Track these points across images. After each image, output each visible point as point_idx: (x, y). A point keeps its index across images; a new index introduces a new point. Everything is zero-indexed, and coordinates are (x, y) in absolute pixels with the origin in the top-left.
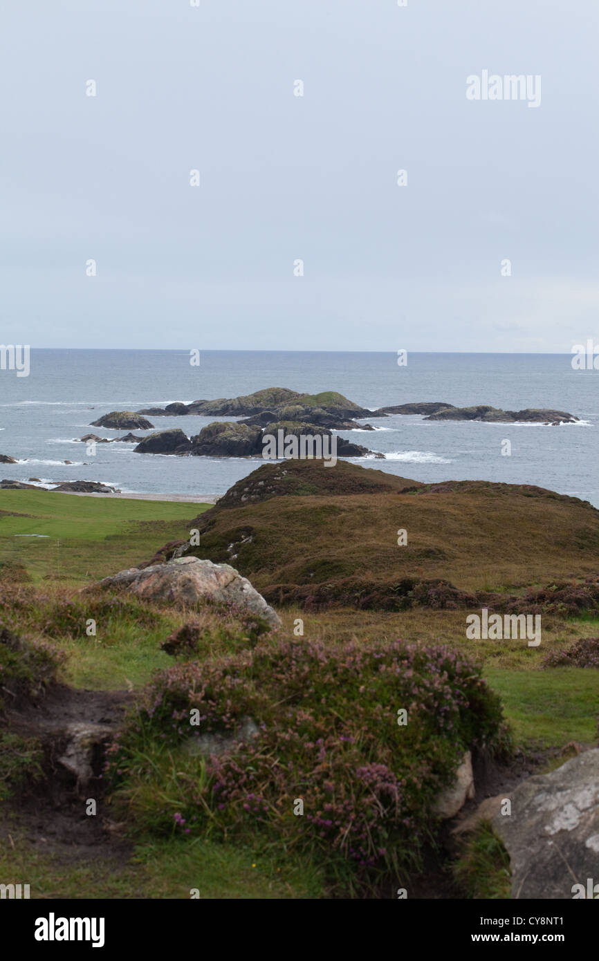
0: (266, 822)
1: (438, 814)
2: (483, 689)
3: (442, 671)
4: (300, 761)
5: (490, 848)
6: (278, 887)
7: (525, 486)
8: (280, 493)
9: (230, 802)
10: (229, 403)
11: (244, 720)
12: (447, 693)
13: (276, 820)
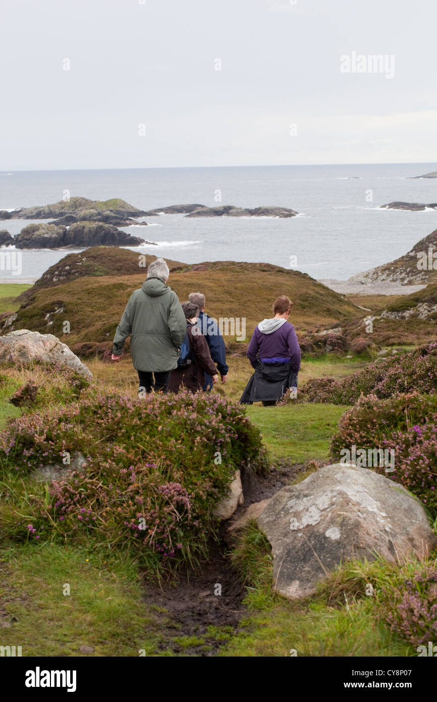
0: (95, 528)
1: (218, 517)
2: (247, 425)
3: (217, 413)
4: (118, 483)
5: (257, 540)
6: (106, 575)
7: (261, 264)
8: (81, 274)
9: (68, 515)
10: (41, 209)
11: (76, 454)
12: (222, 430)
13: (102, 526)
